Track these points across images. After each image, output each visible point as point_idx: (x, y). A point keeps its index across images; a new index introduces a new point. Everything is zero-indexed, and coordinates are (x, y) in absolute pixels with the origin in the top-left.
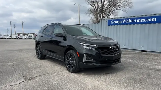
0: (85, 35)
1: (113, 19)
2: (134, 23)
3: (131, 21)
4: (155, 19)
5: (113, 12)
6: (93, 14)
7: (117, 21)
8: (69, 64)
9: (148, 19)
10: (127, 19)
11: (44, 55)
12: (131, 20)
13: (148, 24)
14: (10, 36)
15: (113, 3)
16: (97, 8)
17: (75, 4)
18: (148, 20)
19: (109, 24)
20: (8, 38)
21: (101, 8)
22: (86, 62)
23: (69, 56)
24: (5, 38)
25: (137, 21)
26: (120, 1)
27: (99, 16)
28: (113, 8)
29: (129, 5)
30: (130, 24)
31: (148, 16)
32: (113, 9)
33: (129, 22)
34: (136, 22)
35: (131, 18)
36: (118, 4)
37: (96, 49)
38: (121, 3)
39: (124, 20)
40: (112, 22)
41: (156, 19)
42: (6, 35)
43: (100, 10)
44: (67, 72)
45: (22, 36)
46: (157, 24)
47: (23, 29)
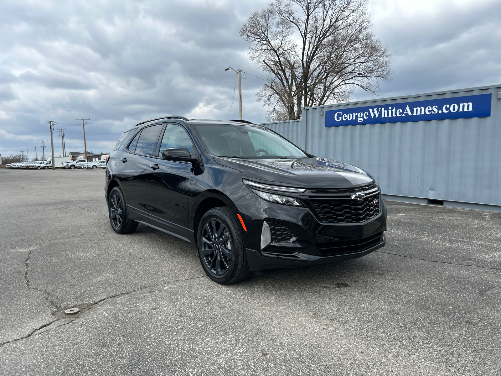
0: (262, 154)
1: (341, 108)
2: (404, 119)
3: (396, 112)
4: (468, 106)
5: (336, 90)
6: (281, 97)
7: (354, 114)
8: (212, 255)
9: (448, 106)
10: (381, 106)
11: (132, 221)
12: (394, 110)
14: (50, 162)
15: (335, 67)
16: (290, 81)
17: (228, 69)
18: (447, 109)
19: (330, 123)
20: (44, 168)
21: (301, 81)
22: (269, 248)
23: (211, 227)
24: (36, 168)
25: (412, 112)
26: (352, 60)
27: (295, 101)
28: (336, 78)
29: (380, 70)
30: (393, 120)
31: (447, 96)
32: (336, 83)
33: (390, 116)
34: (410, 114)
35: (394, 102)
36: (349, 69)
37: (304, 202)
38: (357, 65)
39: (375, 110)
40: (339, 116)
41: (471, 104)
42: (39, 159)
43: (299, 86)
44: (206, 280)
45: (82, 161)
46: (475, 120)
47: (85, 141)
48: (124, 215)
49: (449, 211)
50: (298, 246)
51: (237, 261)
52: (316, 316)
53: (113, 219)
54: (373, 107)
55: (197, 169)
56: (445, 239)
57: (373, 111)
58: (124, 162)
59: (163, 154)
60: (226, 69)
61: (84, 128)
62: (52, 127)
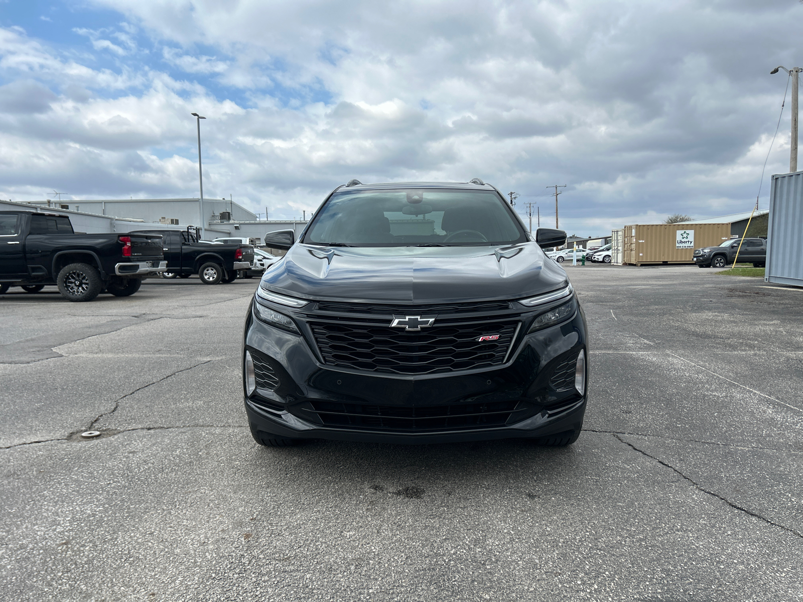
47: (557, 219)
60: (773, 70)
61: (557, 200)
62: (513, 201)
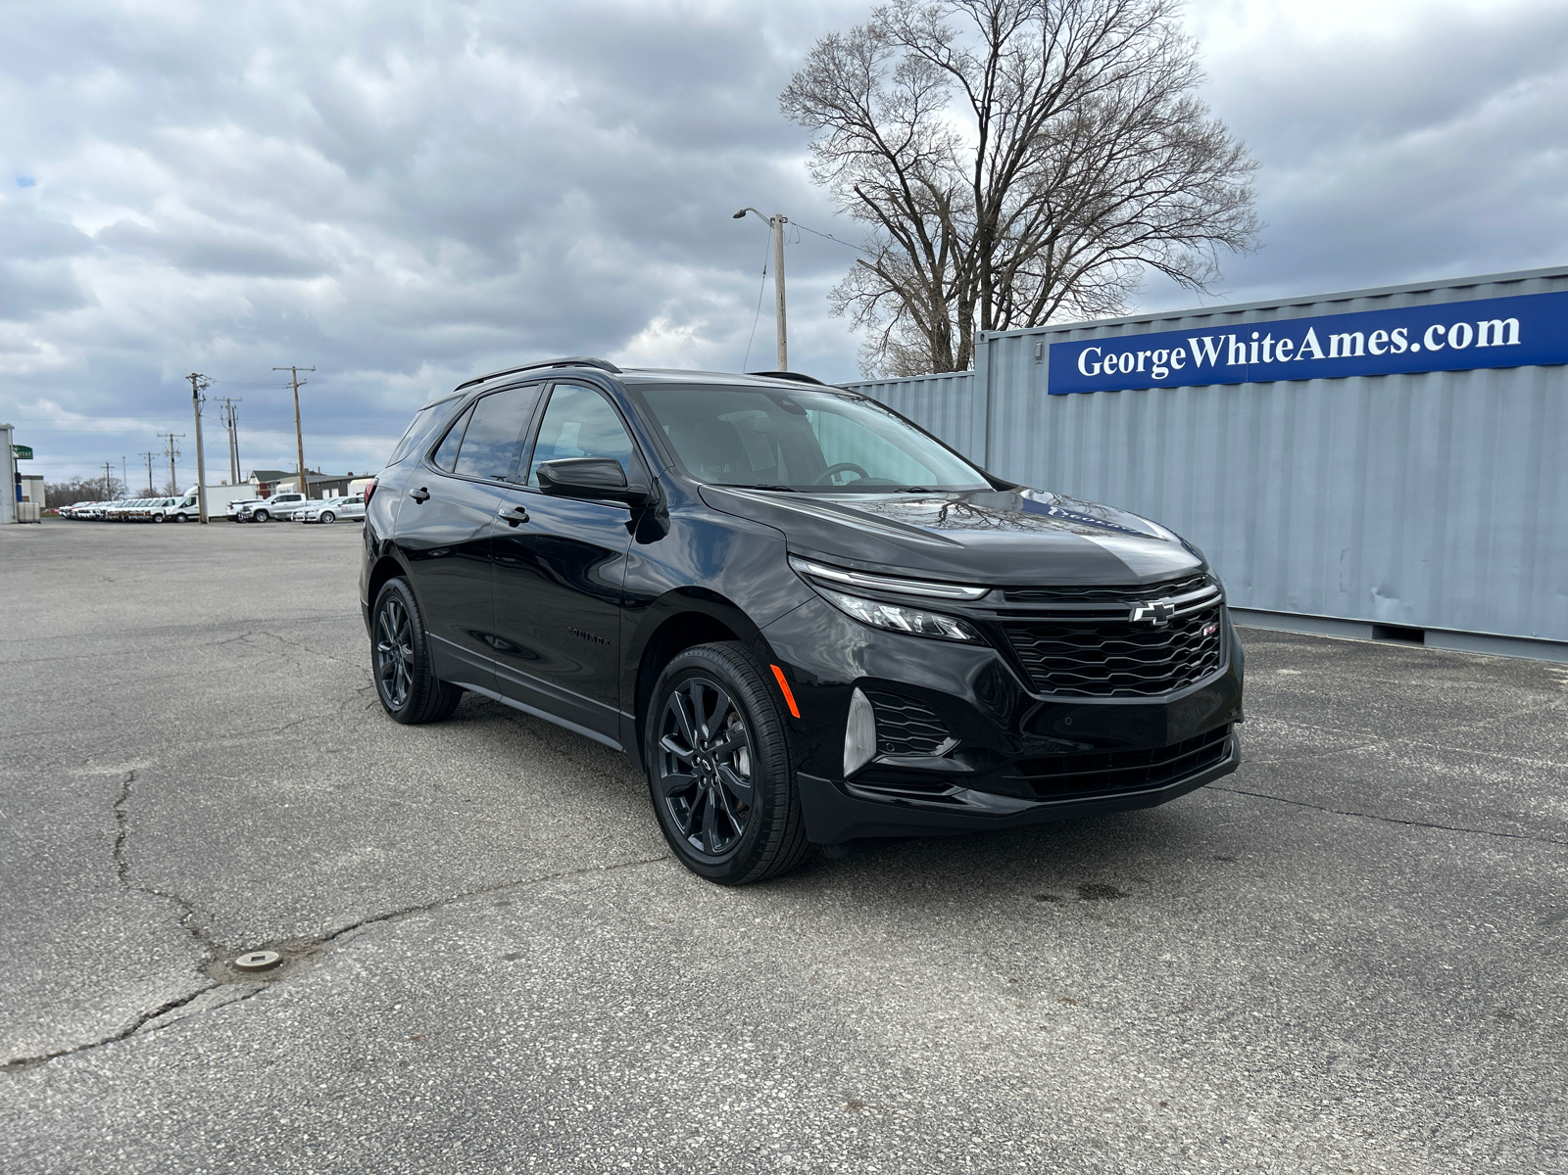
0: (847, 477)
1: (1098, 335)
2: (1301, 372)
3: (1273, 348)
4: (1507, 329)
5: (1084, 279)
6: (907, 302)
7: (1141, 356)
8: (690, 793)
9: (1441, 330)
10: (1228, 330)
11: (445, 684)
12: (1267, 342)
13: (1436, 379)
14: (193, 501)
15: (1082, 205)
16: (937, 251)
17: (742, 214)
18: (1437, 339)
19: (1064, 382)
20: (173, 519)
21: (973, 249)
22: (869, 773)
23: (689, 706)
24: (151, 519)
25: (1326, 349)
26: (1134, 185)
27: (954, 315)
28: (1082, 242)
29: (1224, 216)
30: (1264, 374)
31: (1439, 298)
32: (1082, 258)
33: (1254, 360)
34: (1318, 354)
35: (1269, 317)
36: (1125, 212)
37: (982, 630)
38: (1150, 200)
39: (1208, 341)
40: (1091, 359)
41: (1514, 323)
42: (160, 491)
43: (965, 268)
44: (671, 870)
45: (289, 498)
46: (1526, 374)
47: (300, 436)
48: (419, 666)
49: (1444, 662)
50: (961, 766)
51: (768, 813)
52: (1018, 987)
53: (387, 677)
54: (1199, 334)
55: (648, 525)
56: (1429, 752)
57: (1201, 346)
58: (420, 501)
59: (542, 478)
60: (737, 212)
61: (296, 397)
62: (200, 391)
